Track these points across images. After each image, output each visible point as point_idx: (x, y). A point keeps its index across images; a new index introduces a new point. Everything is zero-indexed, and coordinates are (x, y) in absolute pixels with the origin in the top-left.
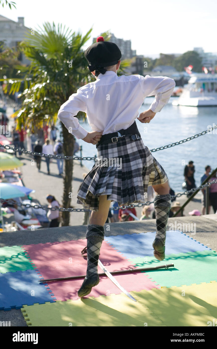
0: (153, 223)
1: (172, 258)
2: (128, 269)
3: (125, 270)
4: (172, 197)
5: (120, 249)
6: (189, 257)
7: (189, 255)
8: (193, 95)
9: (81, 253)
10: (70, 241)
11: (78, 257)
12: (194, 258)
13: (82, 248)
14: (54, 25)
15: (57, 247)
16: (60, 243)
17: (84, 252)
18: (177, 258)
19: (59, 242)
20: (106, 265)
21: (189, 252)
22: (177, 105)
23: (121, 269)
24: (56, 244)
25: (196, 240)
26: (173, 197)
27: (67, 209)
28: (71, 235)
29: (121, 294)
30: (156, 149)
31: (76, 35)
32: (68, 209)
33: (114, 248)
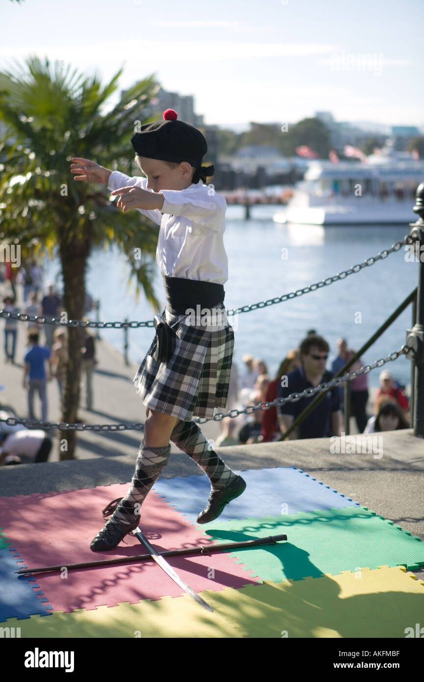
0: (244, 452)
1: (282, 522)
2: (196, 546)
3: (191, 547)
4: (282, 401)
5: (179, 506)
6: (316, 520)
7: (316, 516)
8: (315, 202)
9: (102, 514)
10: (80, 489)
11: (94, 523)
12: (327, 521)
13: (103, 505)
14: (48, 64)
15: (54, 502)
16: (58, 493)
17: (108, 511)
18: (292, 523)
19: (57, 491)
20: (152, 537)
21: (316, 510)
22: (284, 221)
23: (183, 546)
24: (52, 496)
25: (328, 486)
26: (284, 401)
27: (72, 426)
28: (81, 478)
29: (183, 596)
30: (250, 306)
31: (89, 84)
32: (75, 426)
33: (168, 504)
